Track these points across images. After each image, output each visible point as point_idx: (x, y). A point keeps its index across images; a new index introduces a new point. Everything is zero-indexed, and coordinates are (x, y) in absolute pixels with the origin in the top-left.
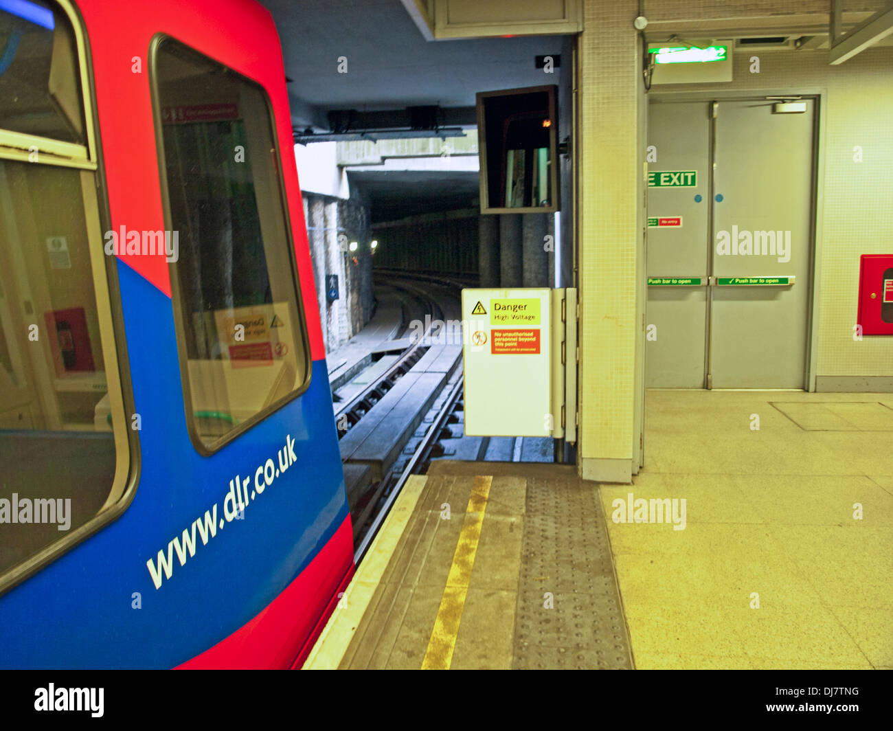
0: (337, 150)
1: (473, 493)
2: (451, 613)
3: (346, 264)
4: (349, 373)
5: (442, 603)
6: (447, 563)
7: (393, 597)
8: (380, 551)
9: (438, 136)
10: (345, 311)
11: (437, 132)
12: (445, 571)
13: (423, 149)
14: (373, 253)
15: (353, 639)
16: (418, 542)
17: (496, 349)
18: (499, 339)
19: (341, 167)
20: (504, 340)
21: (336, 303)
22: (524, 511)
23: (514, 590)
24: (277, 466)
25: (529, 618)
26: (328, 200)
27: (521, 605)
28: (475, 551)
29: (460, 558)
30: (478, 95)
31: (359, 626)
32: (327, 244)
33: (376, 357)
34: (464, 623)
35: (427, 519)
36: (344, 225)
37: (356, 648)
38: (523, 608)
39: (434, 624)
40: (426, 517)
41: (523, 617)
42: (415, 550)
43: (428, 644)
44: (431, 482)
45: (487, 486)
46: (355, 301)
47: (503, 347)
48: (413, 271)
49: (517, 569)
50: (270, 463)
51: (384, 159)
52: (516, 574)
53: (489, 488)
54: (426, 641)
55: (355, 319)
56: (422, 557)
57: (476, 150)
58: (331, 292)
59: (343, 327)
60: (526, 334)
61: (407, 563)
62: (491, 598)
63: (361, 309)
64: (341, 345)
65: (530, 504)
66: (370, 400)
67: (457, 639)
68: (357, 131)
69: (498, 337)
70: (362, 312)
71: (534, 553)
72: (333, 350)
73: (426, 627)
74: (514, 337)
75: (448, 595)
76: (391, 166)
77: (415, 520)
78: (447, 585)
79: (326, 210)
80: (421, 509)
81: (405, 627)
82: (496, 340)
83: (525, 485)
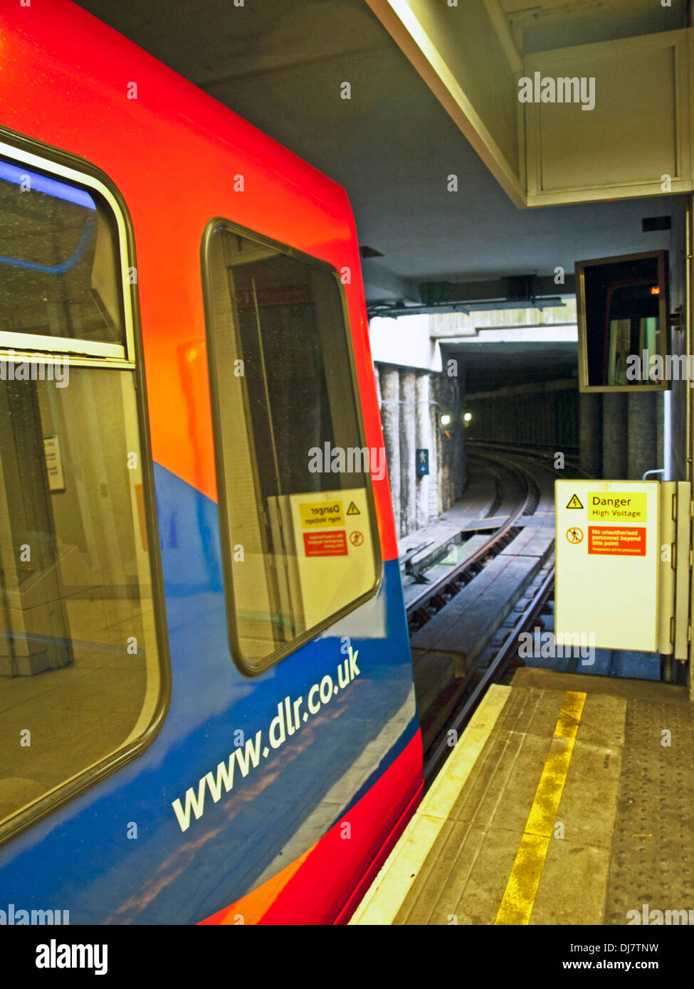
0: (430, 322)
1: (563, 712)
2: (528, 870)
3: (437, 438)
4: (437, 552)
5: (518, 855)
6: (527, 801)
7: (462, 839)
8: (451, 778)
9: (535, 307)
10: (435, 486)
11: (533, 303)
12: (524, 811)
13: (520, 319)
14: (467, 425)
15: (411, 889)
16: (495, 771)
17: (594, 549)
18: (597, 538)
19: (433, 339)
20: (603, 538)
21: (425, 478)
22: (622, 741)
23: (607, 848)
24: (336, 682)
25: (625, 890)
26: (419, 372)
27: (615, 870)
28: (561, 789)
29: (544, 797)
30: (577, 264)
31: (420, 872)
32: (417, 417)
33: (466, 536)
34: (543, 886)
35: (508, 742)
36: (436, 398)
37: (413, 902)
38: (618, 875)
39: (507, 883)
40: (507, 739)
41: (617, 888)
42: (491, 780)
43: (498, 908)
44: (515, 695)
45: (580, 704)
46: (447, 475)
47: (602, 547)
48: (509, 444)
49: (613, 818)
50: (327, 679)
51: (478, 330)
52: (610, 825)
53: (582, 707)
54: (496, 906)
55: (446, 494)
56: (499, 790)
57: (575, 320)
58: (421, 467)
59: (433, 503)
60: (630, 533)
61: (480, 796)
62: (578, 856)
63: (453, 484)
64: (430, 521)
65: (631, 733)
66: (457, 583)
67: (534, 907)
68: (450, 303)
69: (596, 535)
70: (453, 488)
71: (632, 799)
72: (422, 527)
73: (497, 886)
74: (615, 536)
75: (526, 845)
76: (486, 337)
77: (494, 742)
78: (526, 831)
79: (418, 382)
80: (502, 728)
81: (471, 882)
82: (594, 538)
83: (625, 708)
